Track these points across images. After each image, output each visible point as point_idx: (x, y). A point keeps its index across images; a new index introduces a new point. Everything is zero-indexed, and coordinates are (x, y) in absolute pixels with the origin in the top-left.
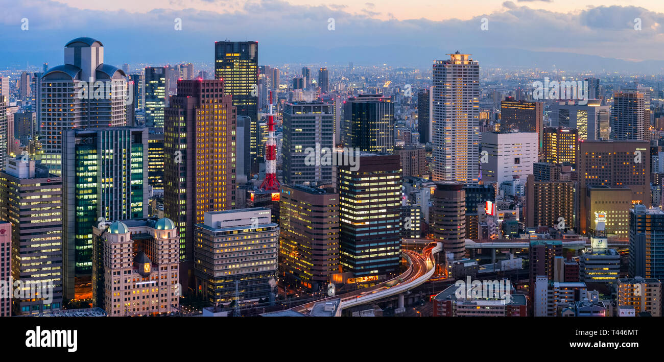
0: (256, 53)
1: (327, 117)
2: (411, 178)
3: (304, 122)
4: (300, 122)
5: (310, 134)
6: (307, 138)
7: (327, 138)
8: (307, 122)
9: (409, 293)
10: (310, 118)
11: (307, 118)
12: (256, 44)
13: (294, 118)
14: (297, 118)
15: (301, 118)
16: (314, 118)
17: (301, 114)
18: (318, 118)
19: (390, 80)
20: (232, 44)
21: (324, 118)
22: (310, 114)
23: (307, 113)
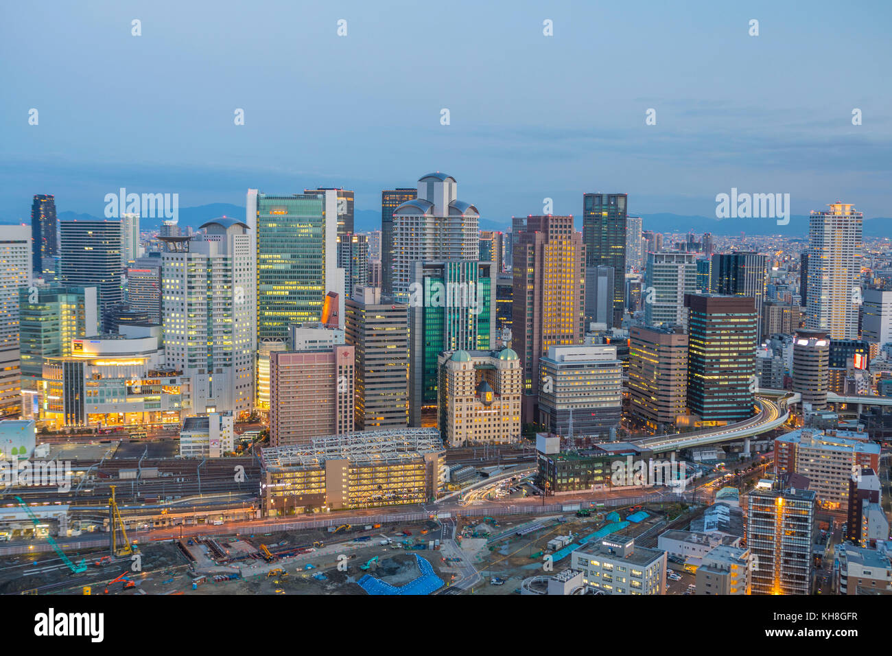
0: (626, 205)
2: (781, 335)
3: (666, 271)
4: (663, 271)
5: (673, 284)
6: (670, 288)
7: (690, 289)
8: (670, 271)
9: (756, 438)
10: (673, 267)
11: (670, 267)
12: (625, 196)
13: (656, 267)
14: (660, 267)
15: (663, 267)
16: (677, 267)
17: (663, 263)
18: (681, 267)
19: (783, 250)
20: (600, 196)
21: (687, 267)
22: (673, 263)
23: (670, 262)
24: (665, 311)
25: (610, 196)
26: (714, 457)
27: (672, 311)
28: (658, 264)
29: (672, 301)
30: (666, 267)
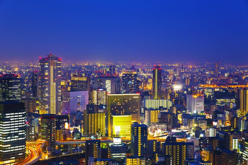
19: (18, 67)
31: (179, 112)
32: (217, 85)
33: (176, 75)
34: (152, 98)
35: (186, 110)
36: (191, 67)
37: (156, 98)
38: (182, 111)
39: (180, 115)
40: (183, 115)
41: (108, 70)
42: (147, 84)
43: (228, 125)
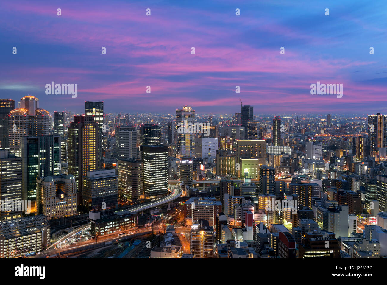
1: (134, 132)
3: (125, 134)
4: (123, 134)
5: (127, 139)
6: (126, 141)
7: (134, 141)
9: (172, 202)
11: (126, 133)
12: (103, 102)
13: (121, 133)
14: (122, 133)
15: (123, 133)
16: (129, 132)
17: (123, 131)
18: (131, 133)
19: (153, 119)
20: (92, 103)
21: (133, 132)
22: (128, 131)
23: (126, 131)
24: (125, 150)
25: (96, 103)
26: (158, 211)
27: (127, 150)
28: (121, 131)
29: (127, 146)
30: (125, 133)
31: (299, 157)
32: (331, 134)
33: (291, 125)
34: (273, 145)
35: (305, 155)
36: (304, 119)
37: (276, 145)
38: (301, 156)
39: (300, 160)
40: (303, 160)
41: (231, 121)
42: (267, 134)
43: (346, 169)
